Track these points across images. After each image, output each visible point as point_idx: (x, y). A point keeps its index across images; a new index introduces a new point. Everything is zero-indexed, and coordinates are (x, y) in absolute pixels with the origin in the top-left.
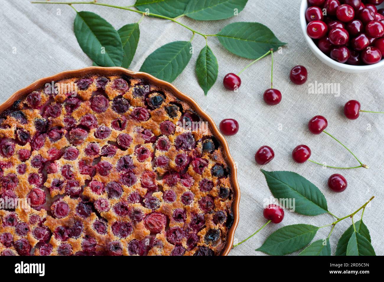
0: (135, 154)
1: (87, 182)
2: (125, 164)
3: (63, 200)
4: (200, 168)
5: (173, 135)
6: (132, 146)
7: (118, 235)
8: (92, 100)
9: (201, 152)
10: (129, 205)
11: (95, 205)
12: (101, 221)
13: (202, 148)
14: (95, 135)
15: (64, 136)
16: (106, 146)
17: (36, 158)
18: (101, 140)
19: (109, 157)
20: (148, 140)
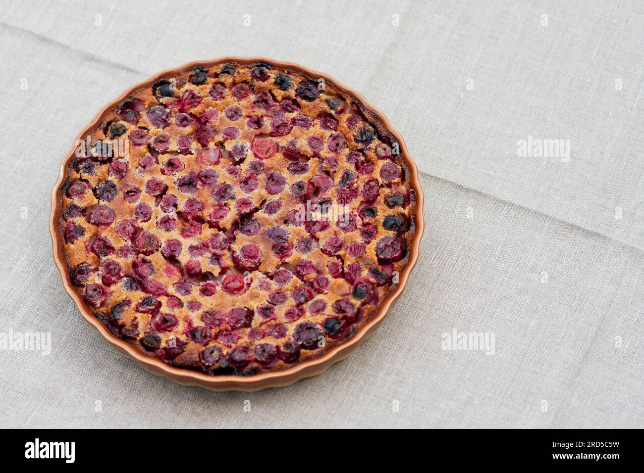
0: (173, 175)
1: (212, 225)
2: (187, 184)
3: (238, 251)
4: (194, 99)
5: (149, 131)
6: (161, 178)
7: (283, 187)
8: (97, 224)
9: (174, 99)
10: (244, 175)
11: (245, 212)
12: (265, 206)
13: (168, 98)
14: (145, 221)
15: (148, 258)
16: (162, 207)
17: (178, 290)
18: (153, 214)
19: (178, 202)
20: (154, 160)
